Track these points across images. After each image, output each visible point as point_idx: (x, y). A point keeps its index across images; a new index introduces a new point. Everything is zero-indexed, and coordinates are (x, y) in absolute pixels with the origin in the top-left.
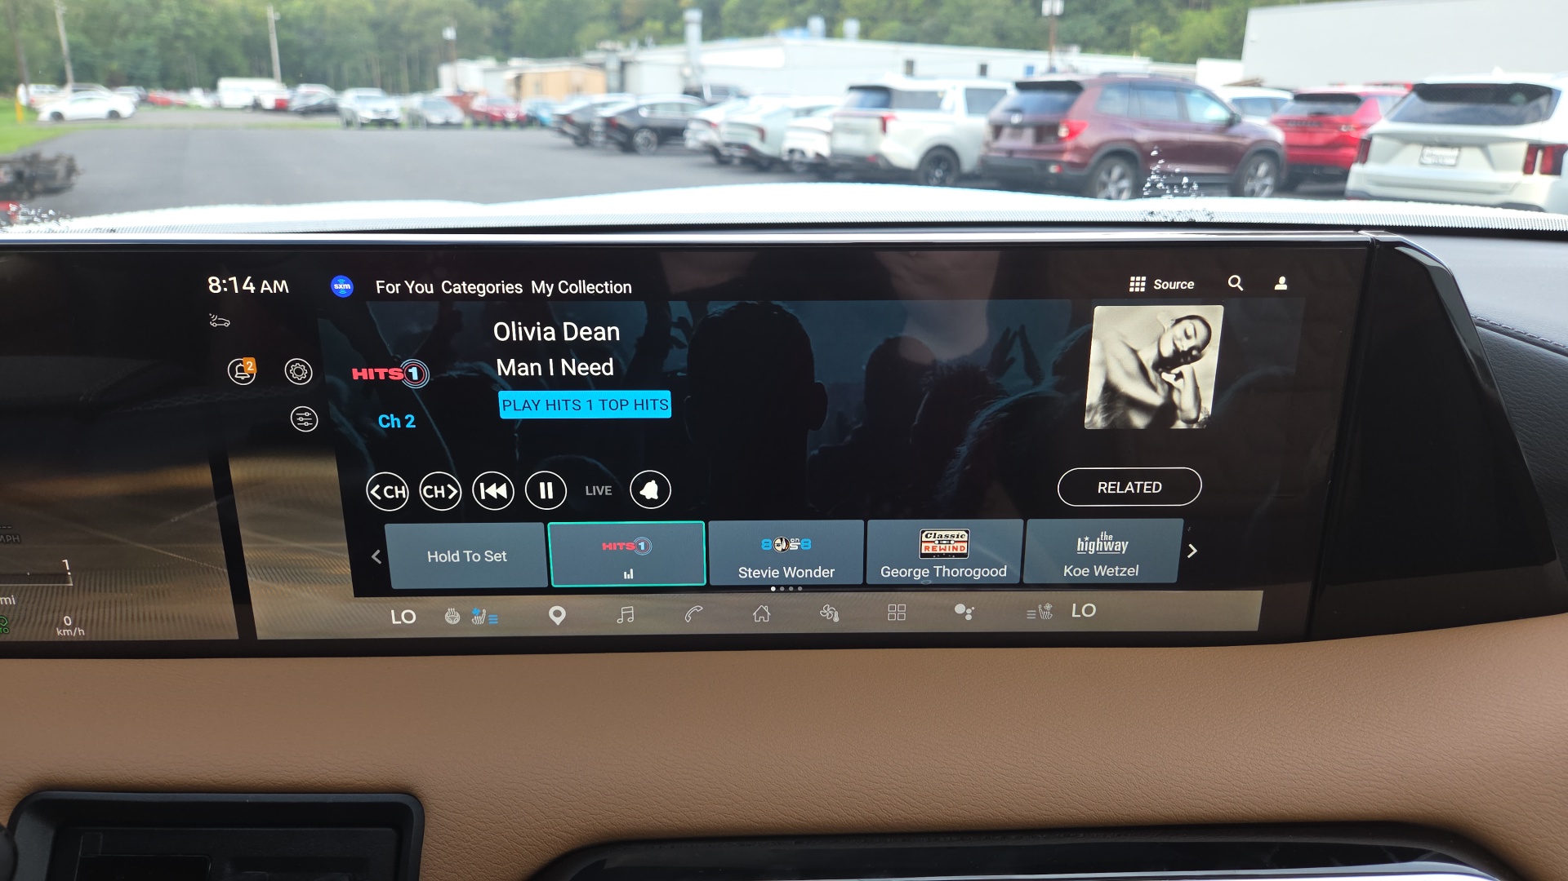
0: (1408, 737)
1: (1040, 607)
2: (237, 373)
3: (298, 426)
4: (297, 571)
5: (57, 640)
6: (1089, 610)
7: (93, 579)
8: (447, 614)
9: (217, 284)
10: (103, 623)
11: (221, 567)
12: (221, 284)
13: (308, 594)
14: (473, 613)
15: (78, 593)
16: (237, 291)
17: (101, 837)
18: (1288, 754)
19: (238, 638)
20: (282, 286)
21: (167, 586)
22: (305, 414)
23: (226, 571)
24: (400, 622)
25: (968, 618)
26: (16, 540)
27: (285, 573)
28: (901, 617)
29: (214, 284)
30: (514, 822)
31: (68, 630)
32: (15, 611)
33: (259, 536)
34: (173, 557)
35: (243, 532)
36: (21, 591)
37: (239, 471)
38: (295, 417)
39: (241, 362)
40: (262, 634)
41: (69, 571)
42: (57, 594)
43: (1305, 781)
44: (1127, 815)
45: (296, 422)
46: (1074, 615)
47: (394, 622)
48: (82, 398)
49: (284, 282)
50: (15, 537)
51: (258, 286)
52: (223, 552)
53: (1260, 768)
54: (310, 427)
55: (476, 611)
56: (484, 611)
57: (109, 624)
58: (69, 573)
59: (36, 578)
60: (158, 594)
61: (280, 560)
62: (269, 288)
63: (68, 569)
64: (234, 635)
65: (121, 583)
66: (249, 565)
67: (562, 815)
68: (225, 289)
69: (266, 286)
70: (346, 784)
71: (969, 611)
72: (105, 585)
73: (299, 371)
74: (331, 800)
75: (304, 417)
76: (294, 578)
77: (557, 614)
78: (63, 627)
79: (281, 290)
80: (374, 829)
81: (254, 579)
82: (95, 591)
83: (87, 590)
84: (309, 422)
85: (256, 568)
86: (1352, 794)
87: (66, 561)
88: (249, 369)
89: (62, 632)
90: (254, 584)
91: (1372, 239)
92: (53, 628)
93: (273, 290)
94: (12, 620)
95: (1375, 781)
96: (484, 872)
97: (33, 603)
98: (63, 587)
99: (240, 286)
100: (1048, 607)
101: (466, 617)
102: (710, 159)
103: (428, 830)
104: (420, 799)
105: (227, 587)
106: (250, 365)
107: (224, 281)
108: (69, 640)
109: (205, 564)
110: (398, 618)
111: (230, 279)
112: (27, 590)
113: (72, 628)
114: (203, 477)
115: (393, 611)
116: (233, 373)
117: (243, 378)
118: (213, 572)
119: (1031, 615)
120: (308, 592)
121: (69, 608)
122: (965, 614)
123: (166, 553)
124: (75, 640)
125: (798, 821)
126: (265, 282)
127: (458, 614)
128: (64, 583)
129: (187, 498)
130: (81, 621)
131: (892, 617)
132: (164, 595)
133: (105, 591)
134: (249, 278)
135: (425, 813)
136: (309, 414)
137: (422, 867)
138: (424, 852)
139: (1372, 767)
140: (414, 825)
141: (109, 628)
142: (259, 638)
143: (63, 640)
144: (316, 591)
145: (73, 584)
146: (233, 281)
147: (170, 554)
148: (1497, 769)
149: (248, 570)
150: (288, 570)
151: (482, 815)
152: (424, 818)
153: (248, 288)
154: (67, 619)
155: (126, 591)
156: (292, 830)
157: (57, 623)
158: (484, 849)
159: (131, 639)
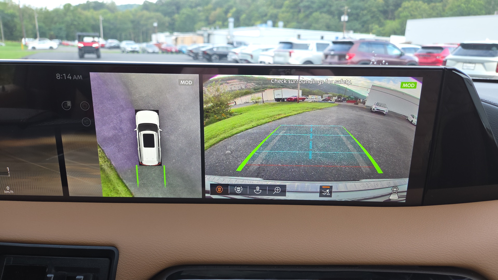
0: (457, 238)
2: (65, 106)
3: (84, 124)
4: (83, 173)
5: (4, 194)
7: (16, 174)
10: (19, 189)
11: (58, 171)
12: (60, 76)
13: (86, 181)
15: (10, 179)
16: (65, 79)
17: (12, 259)
18: (415, 242)
21: (40, 177)
22: (87, 120)
23: (60, 173)
27: (79, 173)
29: (58, 76)
30: (149, 257)
31: (8, 191)
33: (72, 161)
34: (42, 167)
35: (65, 159)
37: (65, 139)
38: (83, 121)
39: (66, 102)
40: (71, 194)
41: (9, 171)
42: (5, 179)
43: (421, 252)
44: (359, 261)
49: (81, 76)
51: (72, 77)
52: (59, 166)
53: (405, 246)
54: (88, 125)
57: (21, 189)
58: (9, 172)
60: (37, 180)
61: (77, 169)
62: (76, 78)
63: (8, 170)
64: (62, 194)
65: (25, 176)
66: (67, 171)
67: (165, 255)
68: (62, 78)
69: (75, 77)
70: (93, 243)
72: (20, 176)
73: (85, 106)
74: (88, 248)
76: (82, 176)
78: (6, 190)
79: (80, 79)
80: (102, 259)
81: (69, 176)
82: (17, 178)
83: (14, 177)
84: (88, 123)
85: (69, 172)
86: (438, 257)
87: (8, 168)
88: (69, 105)
89: (6, 192)
91: (444, 68)
92: (3, 191)
93: (77, 79)
95: (445, 252)
96: (138, 274)
98: (7, 177)
99: (67, 77)
103: (120, 259)
104: (118, 248)
105: (60, 178)
106: (69, 103)
108: (8, 194)
109: (53, 170)
113: (9, 190)
114: (52, 140)
116: (63, 106)
117: (67, 108)
118: (55, 173)
120: (86, 180)
121: (8, 184)
123: (40, 166)
124: (10, 195)
125: (245, 260)
128: (7, 175)
129: (47, 148)
130: (12, 188)
132: (39, 180)
133: (20, 178)
135: (119, 253)
136: (88, 120)
137: (117, 271)
138: (118, 266)
139: (444, 247)
140: (116, 257)
141: (21, 191)
142: (70, 196)
143: (6, 194)
144: (89, 180)
145: (9, 176)
146: (64, 75)
147: (41, 166)
148: (488, 249)
149: (67, 173)
150: (80, 173)
151: (138, 255)
152: (119, 255)
153: (69, 78)
154: (8, 187)
155: (27, 179)
156: (75, 258)
157: (5, 189)
158: (138, 266)
159: (28, 195)
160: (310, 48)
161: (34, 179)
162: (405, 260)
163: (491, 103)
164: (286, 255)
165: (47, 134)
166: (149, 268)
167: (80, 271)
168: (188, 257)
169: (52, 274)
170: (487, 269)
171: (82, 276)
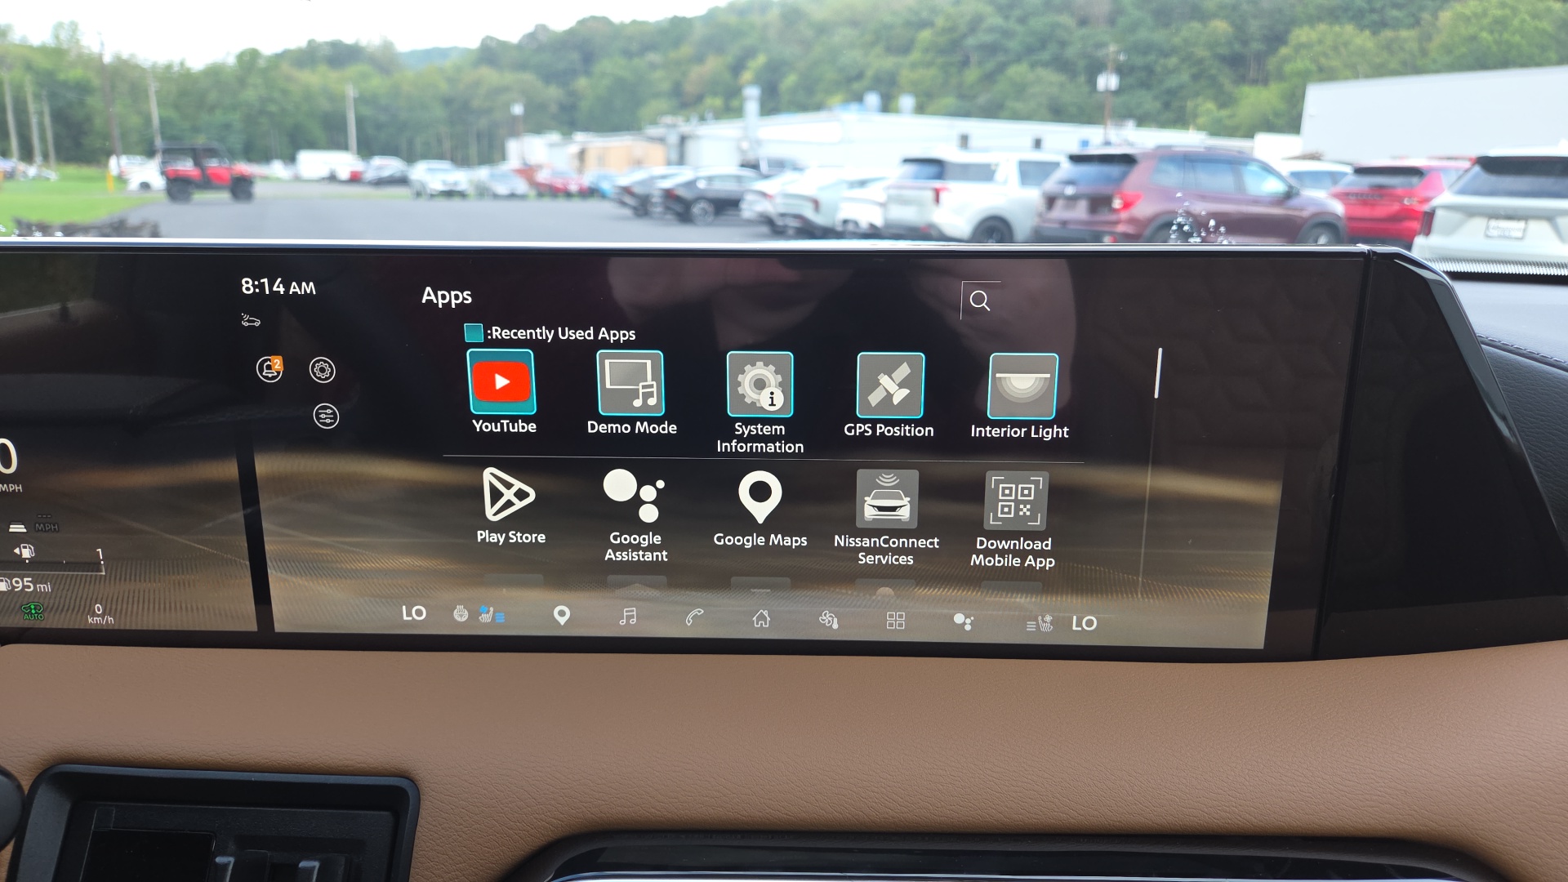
0: (1412, 753)
1: (1040, 618)
2: (265, 371)
3: (320, 423)
4: (315, 565)
5: (88, 628)
6: (1089, 623)
7: (124, 569)
8: (455, 611)
9: (250, 285)
10: (132, 612)
11: (243, 560)
12: (253, 285)
13: (324, 588)
14: (481, 611)
15: (105, 582)
16: (267, 292)
17: (114, 812)
18: (1287, 767)
19: (256, 630)
20: (309, 288)
22: (327, 411)
23: (248, 563)
24: (410, 618)
25: (968, 628)
26: (55, 529)
27: (303, 566)
28: (901, 625)
29: (247, 286)
30: (506, 807)
31: (99, 618)
32: (50, 598)
33: (286, 531)
34: (199, 548)
35: (265, 525)
36: (57, 579)
37: (265, 465)
38: (318, 414)
39: (270, 360)
40: (279, 627)
41: (102, 560)
42: (90, 582)
43: (1304, 794)
44: (1119, 822)
45: (318, 419)
46: (1074, 628)
47: (405, 618)
48: (131, 411)
49: (311, 284)
50: (54, 526)
51: (287, 287)
52: (246, 545)
53: (1257, 779)
54: (331, 424)
55: (483, 608)
56: (492, 609)
57: (137, 613)
58: (102, 562)
59: (72, 566)
60: (184, 585)
61: (299, 553)
62: (297, 290)
63: (101, 558)
64: (252, 626)
65: (150, 573)
66: (270, 558)
67: (553, 802)
68: (257, 291)
69: (294, 288)
70: (347, 766)
71: (968, 621)
72: (135, 575)
73: (322, 370)
74: (333, 782)
75: (326, 414)
76: (311, 572)
77: (562, 613)
78: (94, 614)
79: (308, 292)
80: (372, 812)
81: (274, 572)
82: (125, 580)
83: (118, 577)
84: (331, 419)
85: (276, 561)
86: (1354, 808)
87: (100, 550)
88: (276, 367)
89: (93, 620)
90: (274, 576)
91: (1368, 251)
92: (84, 617)
93: (301, 291)
94: (47, 607)
95: (1377, 796)
96: (474, 855)
97: (68, 590)
98: (96, 576)
99: (271, 285)
100: (1048, 618)
101: (474, 615)
102: (765, 229)
103: (423, 813)
104: (416, 783)
105: (249, 580)
106: (277, 363)
107: (256, 283)
108: (99, 627)
109: (228, 556)
110: (409, 615)
111: (262, 281)
112: (62, 578)
113: (103, 616)
114: (228, 470)
115: (404, 607)
116: (261, 371)
117: (270, 375)
118: (236, 564)
119: (1031, 626)
120: (325, 586)
121: (100, 596)
122: (964, 623)
123: (193, 544)
124: (105, 628)
125: (784, 817)
126: (294, 284)
127: (466, 612)
128: (95, 572)
129: (213, 492)
130: (111, 609)
131: (891, 625)
132: (189, 586)
133: (135, 581)
134: (279, 280)
135: (421, 796)
136: (330, 411)
137: (415, 848)
138: (418, 834)
139: (1373, 781)
140: (410, 808)
141: (137, 617)
142: (276, 631)
143: (93, 627)
144: (332, 584)
145: (104, 573)
146: (264, 282)
147: (196, 545)
148: (1506, 787)
149: (269, 563)
150: (306, 564)
151: (476, 800)
152: (420, 800)
153: (278, 289)
154: (98, 607)
155: (155, 581)
156: (293, 810)
157: (89, 610)
158: (475, 833)
159: (157, 628)
160: (998, 176)
161: (174, 584)
162: (1255, 818)
163: (1521, 351)
164: (906, 803)
165: (213, 451)
166: (507, 838)
167: (310, 847)
168: (619, 808)
169: (231, 855)
170: (1502, 846)
171: (315, 860)
